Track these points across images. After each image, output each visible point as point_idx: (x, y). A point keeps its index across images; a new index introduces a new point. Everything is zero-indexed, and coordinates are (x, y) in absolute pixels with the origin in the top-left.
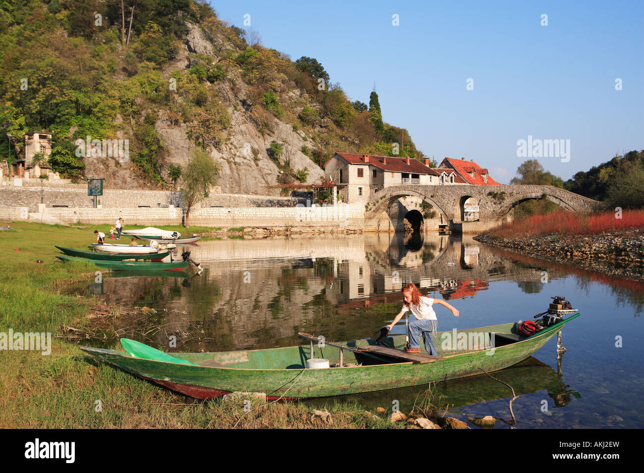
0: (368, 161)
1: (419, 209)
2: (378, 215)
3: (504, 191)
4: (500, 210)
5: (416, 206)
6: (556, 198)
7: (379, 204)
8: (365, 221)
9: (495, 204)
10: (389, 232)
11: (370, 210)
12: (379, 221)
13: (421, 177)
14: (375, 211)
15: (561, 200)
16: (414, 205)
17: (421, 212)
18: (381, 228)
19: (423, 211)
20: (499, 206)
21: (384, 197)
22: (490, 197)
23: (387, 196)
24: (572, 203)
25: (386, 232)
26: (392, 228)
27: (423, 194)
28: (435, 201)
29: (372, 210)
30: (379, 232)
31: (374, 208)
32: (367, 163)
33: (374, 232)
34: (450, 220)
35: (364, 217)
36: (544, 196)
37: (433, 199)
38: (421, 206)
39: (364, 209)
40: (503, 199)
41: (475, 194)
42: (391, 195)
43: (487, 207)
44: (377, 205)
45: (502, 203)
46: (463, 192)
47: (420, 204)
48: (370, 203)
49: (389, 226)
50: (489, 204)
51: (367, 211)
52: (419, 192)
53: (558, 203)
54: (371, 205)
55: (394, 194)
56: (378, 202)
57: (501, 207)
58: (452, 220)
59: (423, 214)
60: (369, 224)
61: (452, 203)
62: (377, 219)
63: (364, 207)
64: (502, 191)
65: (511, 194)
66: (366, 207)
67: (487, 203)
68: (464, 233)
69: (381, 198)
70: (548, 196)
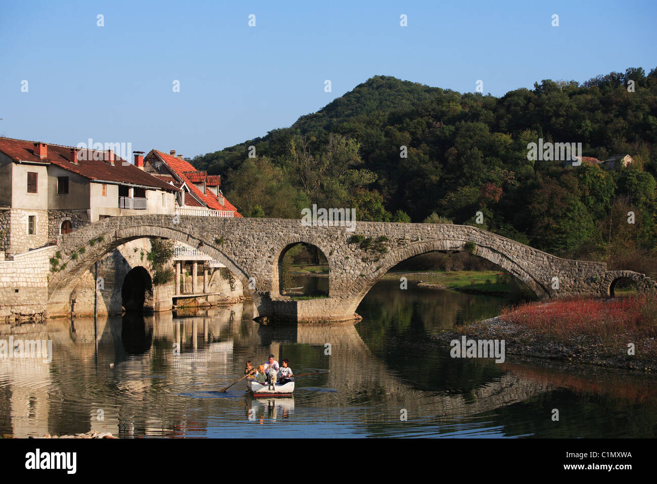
0: (46, 156)
1: (146, 264)
2: (75, 280)
3: (384, 234)
4: (376, 274)
5: (142, 259)
6: (494, 251)
7: (86, 255)
8: (50, 294)
9: (364, 260)
10: (94, 317)
11: (63, 268)
12: (74, 292)
13: (149, 194)
14: (74, 271)
15: (503, 255)
16: (138, 254)
17: (149, 270)
18: (80, 308)
19: (154, 268)
20: (374, 266)
21: (100, 239)
22: (354, 246)
23: (106, 238)
24: (525, 263)
25: (87, 316)
26: (103, 308)
27: (196, 235)
28: (226, 250)
29: (68, 269)
30: (73, 317)
31: (72, 264)
32: (44, 160)
33: (63, 317)
34: (261, 295)
35: (46, 285)
36: (469, 246)
37: (220, 247)
38: (149, 259)
39: (49, 266)
40: (383, 251)
41: (319, 240)
42: (116, 237)
43: (348, 268)
44: (80, 257)
45: (382, 260)
46: (292, 235)
47: (149, 254)
48: (63, 254)
49: (95, 304)
50: (352, 260)
51: (54, 270)
52: (187, 231)
53: (497, 262)
54: (65, 259)
55: (124, 234)
56: (82, 251)
57: (378, 269)
58: (268, 294)
59: (152, 274)
60: (54, 301)
61: (266, 258)
62: (72, 287)
63: (48, 261)
64: (380, 235)
65: (401, 242)
66: (53, 261)
67: (347, 258)
68: (301, 322)
69: (92, 243)
70: (476, 247)
